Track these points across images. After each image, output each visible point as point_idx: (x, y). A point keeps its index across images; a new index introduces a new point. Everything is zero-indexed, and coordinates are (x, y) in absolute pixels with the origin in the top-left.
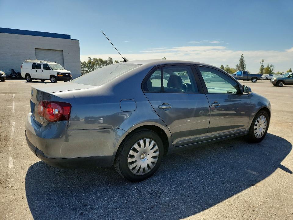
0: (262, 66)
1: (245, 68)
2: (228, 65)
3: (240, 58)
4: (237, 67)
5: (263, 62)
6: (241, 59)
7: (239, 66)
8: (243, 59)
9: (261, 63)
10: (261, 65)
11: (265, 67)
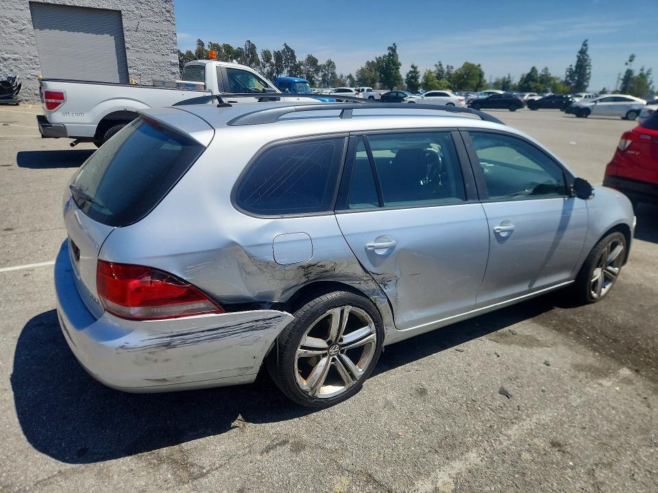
0: (629, 72)
1: (587, 76)
2: (546, 69)
3: (580, 49)
4: (568, 73)
5: (631, 61)
6: (580, 52)
7: (574, 69)
8: (587, 53)
9: (627, 64)
10: (625, 70)
11: (636, 74)
